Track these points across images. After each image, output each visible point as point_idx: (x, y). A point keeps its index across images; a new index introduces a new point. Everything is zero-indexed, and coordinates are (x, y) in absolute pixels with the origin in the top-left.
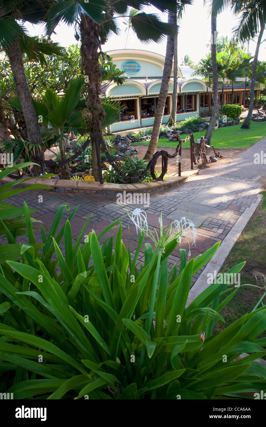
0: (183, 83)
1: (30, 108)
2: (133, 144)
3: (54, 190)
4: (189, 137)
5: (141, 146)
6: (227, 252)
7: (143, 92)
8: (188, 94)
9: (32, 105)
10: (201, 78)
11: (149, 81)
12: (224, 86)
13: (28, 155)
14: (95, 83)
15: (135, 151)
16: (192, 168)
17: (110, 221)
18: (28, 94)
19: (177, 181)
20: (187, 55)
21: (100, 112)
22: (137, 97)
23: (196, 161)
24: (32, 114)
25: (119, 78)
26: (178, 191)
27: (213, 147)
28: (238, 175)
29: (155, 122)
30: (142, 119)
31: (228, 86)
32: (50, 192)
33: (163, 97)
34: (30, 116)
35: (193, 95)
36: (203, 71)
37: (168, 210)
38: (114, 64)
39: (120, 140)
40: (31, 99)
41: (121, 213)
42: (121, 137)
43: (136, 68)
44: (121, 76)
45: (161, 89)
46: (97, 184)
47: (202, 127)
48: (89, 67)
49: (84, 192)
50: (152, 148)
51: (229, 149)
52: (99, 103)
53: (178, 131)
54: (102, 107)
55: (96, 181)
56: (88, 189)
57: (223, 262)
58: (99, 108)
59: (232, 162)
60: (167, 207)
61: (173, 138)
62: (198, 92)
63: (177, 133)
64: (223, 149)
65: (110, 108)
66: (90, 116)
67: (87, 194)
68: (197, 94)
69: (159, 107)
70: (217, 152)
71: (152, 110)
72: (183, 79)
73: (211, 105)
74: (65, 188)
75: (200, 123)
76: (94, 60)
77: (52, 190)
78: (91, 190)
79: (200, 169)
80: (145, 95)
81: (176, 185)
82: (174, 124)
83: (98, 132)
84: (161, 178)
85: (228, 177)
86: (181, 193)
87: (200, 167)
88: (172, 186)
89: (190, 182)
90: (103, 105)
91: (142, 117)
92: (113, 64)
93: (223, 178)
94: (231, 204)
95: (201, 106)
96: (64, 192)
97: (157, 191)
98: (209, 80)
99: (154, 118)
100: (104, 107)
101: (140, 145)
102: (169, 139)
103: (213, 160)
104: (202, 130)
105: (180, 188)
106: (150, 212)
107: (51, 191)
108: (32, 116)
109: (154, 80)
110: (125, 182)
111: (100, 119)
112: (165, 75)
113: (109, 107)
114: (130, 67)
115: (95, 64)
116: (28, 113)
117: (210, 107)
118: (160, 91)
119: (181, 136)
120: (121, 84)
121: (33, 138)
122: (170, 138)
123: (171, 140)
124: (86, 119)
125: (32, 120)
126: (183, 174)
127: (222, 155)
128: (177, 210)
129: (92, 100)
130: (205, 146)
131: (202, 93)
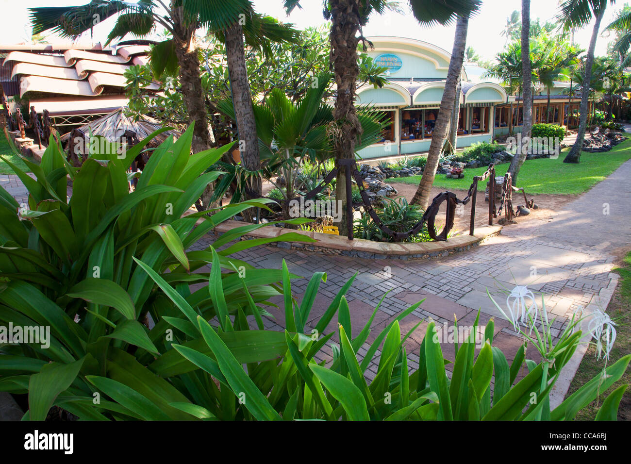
0: (470, 88)
1: (248, 115)
2: (388, 179)
3: (275, 244)
4: (489, 173)
5: (400, 184)
6: (572, 371)
7: (406, 101)
8: (477, 106)
9: (251, 112)
10: (498, 81)
11: (415, 84)
12: (534, 95)
13: (240, 187)
14: (349, 82)
15: (393, 191)
16: (490, 223)
17: (367, 301)
18: (247, 96)
19: (468, 243)
20: (470, 47)
21: (354, 126)
22: (397, 107)
23: (497, 211)
24: (250, 125)
25: (378, 78)
26: (471, 259)
27: (523, 190)
28: (569, 238)
29: (431, 146)
30: (403, 143)
31: (540, 95)
32: (269, 248)
33: (446, 109)
34: (246, 129)
35: (483, 108)
36: (500, 70)
37: (460, 290)
38: (370, 57)
39: (368, 172)
40: (250, 104)
41: (383, 289)
42: (369, 168)
43: (396, 64)
44: (380, 74)
45: (444, 95)
46: (343, 239)
47: (499, 159)
48: (342, 59)
49: (322, 251)
50: (425, 188)
51: (548, 196)
52: (354, 113)
53: (459, 163)
54: (358, 120)
55: (341, 234)
56: (330, 246)
57: (567, 389)
58: (353, 121)
59: (556, 217)
60: (456, 284)
61: (453, 173)
62: (493, 103)
63: (458, 165)
64: (537, 194)
65: (368, 122)
66: (339, 135)
67: (326, 255)
68: (490, 105)
69: (440, 124)
70: (529, 199)
71: (416, 128)
72: (468, 83)
73: (513, 123)
74: (292, 243)
75: (496, 152)
76: (350, 49)
77: (272, 244)
78: (334, 248)
79: (504, 225)
80: (410, 105)
81: (467, 250)
82: (452, 152)
83: (349, 157)
84: (444, 236)
85: (552, 241)
86: (476, 262)
87: (502, 222)
88: (460, 252)
89: (489, 246)
90: (358, 116)
91: (402, 139)
92: (368, 57)
93: (542, 242)
94: (564, 286)
95: (497, 125)
96: (291, 249)
97: (438, 257)
98: (511, 85)
99: (431, 140)
100: (360, 119)
101: (400, 182)
102: (446, 175)
103: (522, 212)
104: (499, 163)
105: (473, 254)
106: (431, 292)
107: (270, 246)
108: (250, 128)
109: (423, 83)
110: (384, 239)
111: (353, 138)
112: (452, 74)
113: (368, 120)
114: (386, 62)
115: (351, 55)
116: (244, 123)
117: (510, 126)
118: (443, 99)
119: (465, 171)
120: (381, 87)
121: (248, 162)
122: (448, 174)
123: (449, 177)
124: (331, 137)
125: (248, 134)
126: (477, 232)
127: (537, 205)
128: (473, 291)
129: (343, 107)
130: (512, 188)
131: (498, 105)
